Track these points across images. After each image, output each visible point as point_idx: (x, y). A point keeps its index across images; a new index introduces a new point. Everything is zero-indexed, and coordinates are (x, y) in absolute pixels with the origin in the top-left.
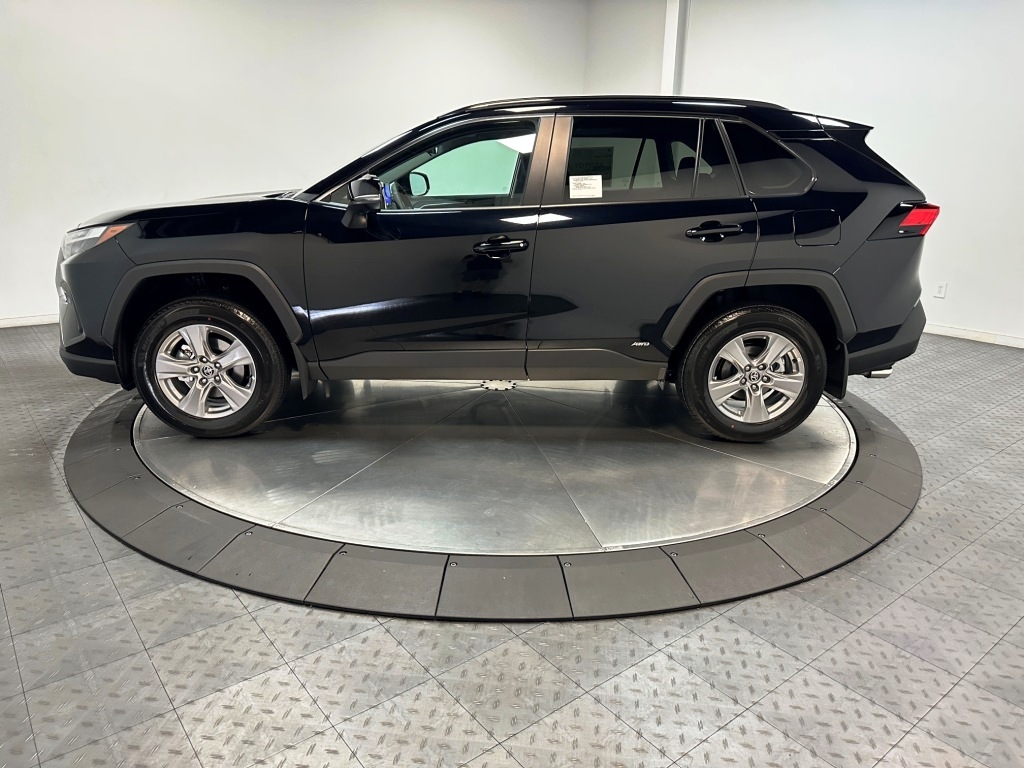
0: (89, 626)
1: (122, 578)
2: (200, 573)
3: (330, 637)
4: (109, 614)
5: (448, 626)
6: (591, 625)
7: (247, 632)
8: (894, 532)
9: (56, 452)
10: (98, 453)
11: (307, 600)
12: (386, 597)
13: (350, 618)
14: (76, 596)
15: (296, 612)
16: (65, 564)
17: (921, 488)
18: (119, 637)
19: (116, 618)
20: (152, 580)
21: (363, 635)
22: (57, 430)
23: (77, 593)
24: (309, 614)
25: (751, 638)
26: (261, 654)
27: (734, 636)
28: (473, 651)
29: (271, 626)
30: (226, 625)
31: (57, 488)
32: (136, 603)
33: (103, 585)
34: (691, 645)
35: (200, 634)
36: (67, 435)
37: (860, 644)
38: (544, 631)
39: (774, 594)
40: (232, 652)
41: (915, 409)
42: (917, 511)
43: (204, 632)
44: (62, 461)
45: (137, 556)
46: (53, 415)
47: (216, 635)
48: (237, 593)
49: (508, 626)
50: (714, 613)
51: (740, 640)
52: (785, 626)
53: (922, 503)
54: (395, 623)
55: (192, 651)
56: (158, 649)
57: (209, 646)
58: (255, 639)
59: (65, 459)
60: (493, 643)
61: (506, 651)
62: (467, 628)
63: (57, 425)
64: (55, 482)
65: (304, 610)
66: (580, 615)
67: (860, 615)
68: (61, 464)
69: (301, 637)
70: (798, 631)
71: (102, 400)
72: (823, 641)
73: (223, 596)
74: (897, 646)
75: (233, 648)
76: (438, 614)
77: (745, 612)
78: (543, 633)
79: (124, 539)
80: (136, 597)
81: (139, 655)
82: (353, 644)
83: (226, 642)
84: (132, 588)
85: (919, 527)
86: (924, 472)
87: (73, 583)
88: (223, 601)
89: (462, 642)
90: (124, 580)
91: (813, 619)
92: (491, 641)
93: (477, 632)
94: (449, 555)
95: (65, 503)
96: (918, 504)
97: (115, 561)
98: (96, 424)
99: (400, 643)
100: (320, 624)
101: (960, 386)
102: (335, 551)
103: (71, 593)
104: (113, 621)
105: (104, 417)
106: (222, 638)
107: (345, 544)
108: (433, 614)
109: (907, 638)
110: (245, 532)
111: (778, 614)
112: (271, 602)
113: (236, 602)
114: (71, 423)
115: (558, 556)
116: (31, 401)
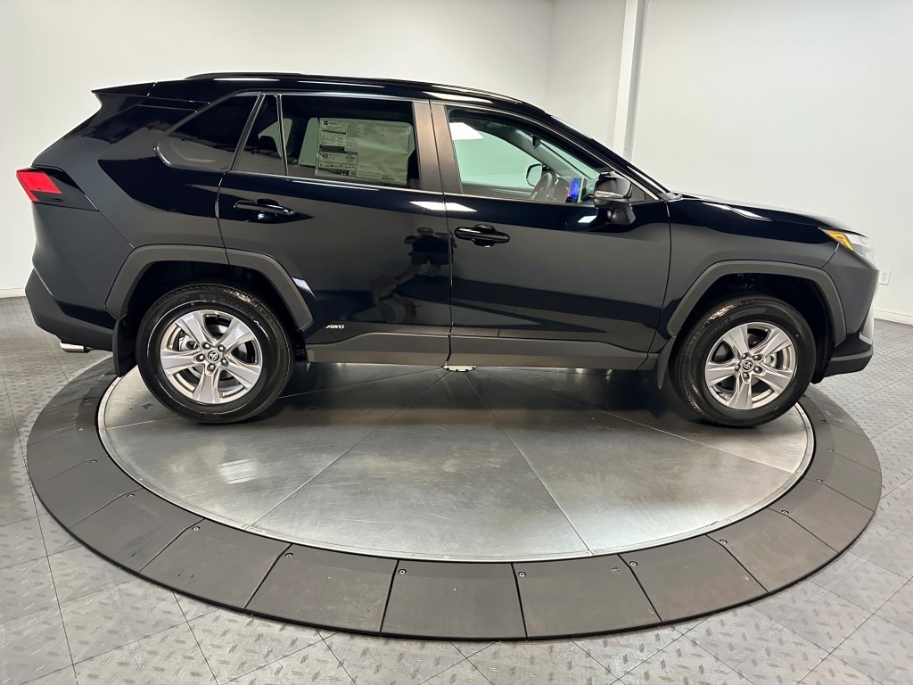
0: (19, 633)
1: (63, 575)
2: (142, 573)
3: (268, 654)
4: (42, 619)
5: (394, 645)
6: (545, 646)
7: (181, 646)
8: (857, 537)
9: (23, 429)
10: (62, 432)
11: (248, 608)
12: (330, 608)
13: (291, 631)
14: (12, 595)
15: (235, 621)
16: (8, 557)
17: (881, 486)
18: (49, 647)
19: (50, 624)
20: (92, 578)
21: (303, 653)
22: (28, 405)
23: (14, 592)
24: (249, 624)
25: (716, 665)
26: (193, 674)
27: (697, 662)
28: (419, 676)
29: (207, 640)
30: (160, 636)
31: (15, 469)
32: (72, 606)
33: (42, 584)
34: (652, 673)
35: (132, 647)
36: (36, 410)
37: (833, 675)
38: (495, 653)
39: (739, 611)
40: (162, 670)
41: (867, 398)
42: (879, 512)
43: (136, 644)
44: (27, 439)
45: (83, 548)
46: (28, 389)
47: (149, 648)
48: (178, 596)
49: (457, 645)
50: (675, 632)
51: (705, 668)
52: (752, 650)
53: (883, 503)
54: (338, 639)
55: (121, 668)
56: (85, 664)
57: (140, 660)
58: (188, 654)
59: (30, 437)
60: (440, 666)
61: (454, 677)
62: (414, 647)
63: (29, 399)
64: (15, 462)
65: (245, 619)
66: (534, 635)
67: (830, 638)
68: (24, 444)
69: (238, 654)
70: (766, 657)
71: (77, 374)
72: (793, 670)
73: (163, 600)
74: (873, 679)
75: (165, 665)
76: (384, 631)
77: (709, 632)
78: (495, 655)
79: (70, 530)
80: (73, 599)
81: (64, 672)
82: (293, 663)
83: (158, 657)
84: (71, 587)
85: (883, 531)
86: (882, 468)
87: (12, 579)
88: (162, 606)
89: (407, 664)
90: (65, 578)
91: (781, 642)
92: (438, 664)
93: (424, 652)
94: (399, 559)
95: (21, 486)
96: (879, 505)
97: (59, 555)
98: (66, 400)
99: (341, 664)
100: (260, 637)
101: (908, 374)
102: (281, 552)
103: (8, 592)
104: (45, 627)
105: (74, 393)
106: (154, 653)
107: (292, 544)
108: (378, 630)
109: (883, 668)
110: (192, 527)
111: (744, 635)
112: (212, 608)
113: (175, 608)
114: (42, 398)
115: (512, 563)
116: (10, 375)
